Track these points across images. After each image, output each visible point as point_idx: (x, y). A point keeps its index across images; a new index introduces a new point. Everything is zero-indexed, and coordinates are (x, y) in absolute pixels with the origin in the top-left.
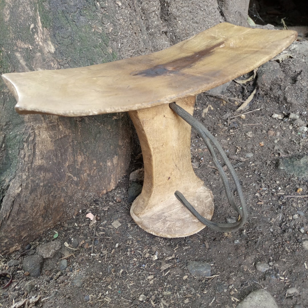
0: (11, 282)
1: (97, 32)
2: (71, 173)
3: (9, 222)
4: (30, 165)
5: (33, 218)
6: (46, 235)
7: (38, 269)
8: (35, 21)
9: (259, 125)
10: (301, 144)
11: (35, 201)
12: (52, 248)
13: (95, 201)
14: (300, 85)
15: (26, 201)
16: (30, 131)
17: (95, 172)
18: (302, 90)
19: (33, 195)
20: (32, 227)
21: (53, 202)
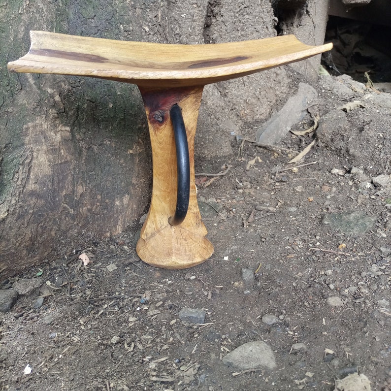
2: (67, 204)
4: (21, 189)
5: (15, 249)
6: (28, 272)
7: (9, 303)
9: (313, 180)
10: (359, 201)
11: (21, 230)
12: (31, 285)
13: (93, 243)
14: (367, 135)
15: (11, 228)
16: (28, 153)
17: (98, 208)
18: (368, 141)
19: (19, 223)
20: (13, 260)
21: (42, 234)
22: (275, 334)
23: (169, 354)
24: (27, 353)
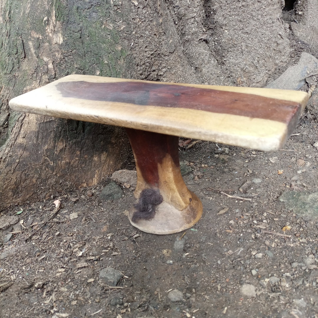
1: (108, 29)
2: (48, 157)
4: (14, 141)
5: (3, 190)
8: (49, 14)
9: (291, 152)
11: (8, 175)
12: (8, 221)
13: (70, 191)
17: (77, 162)
21: (25, 180)
23: (72, 311)
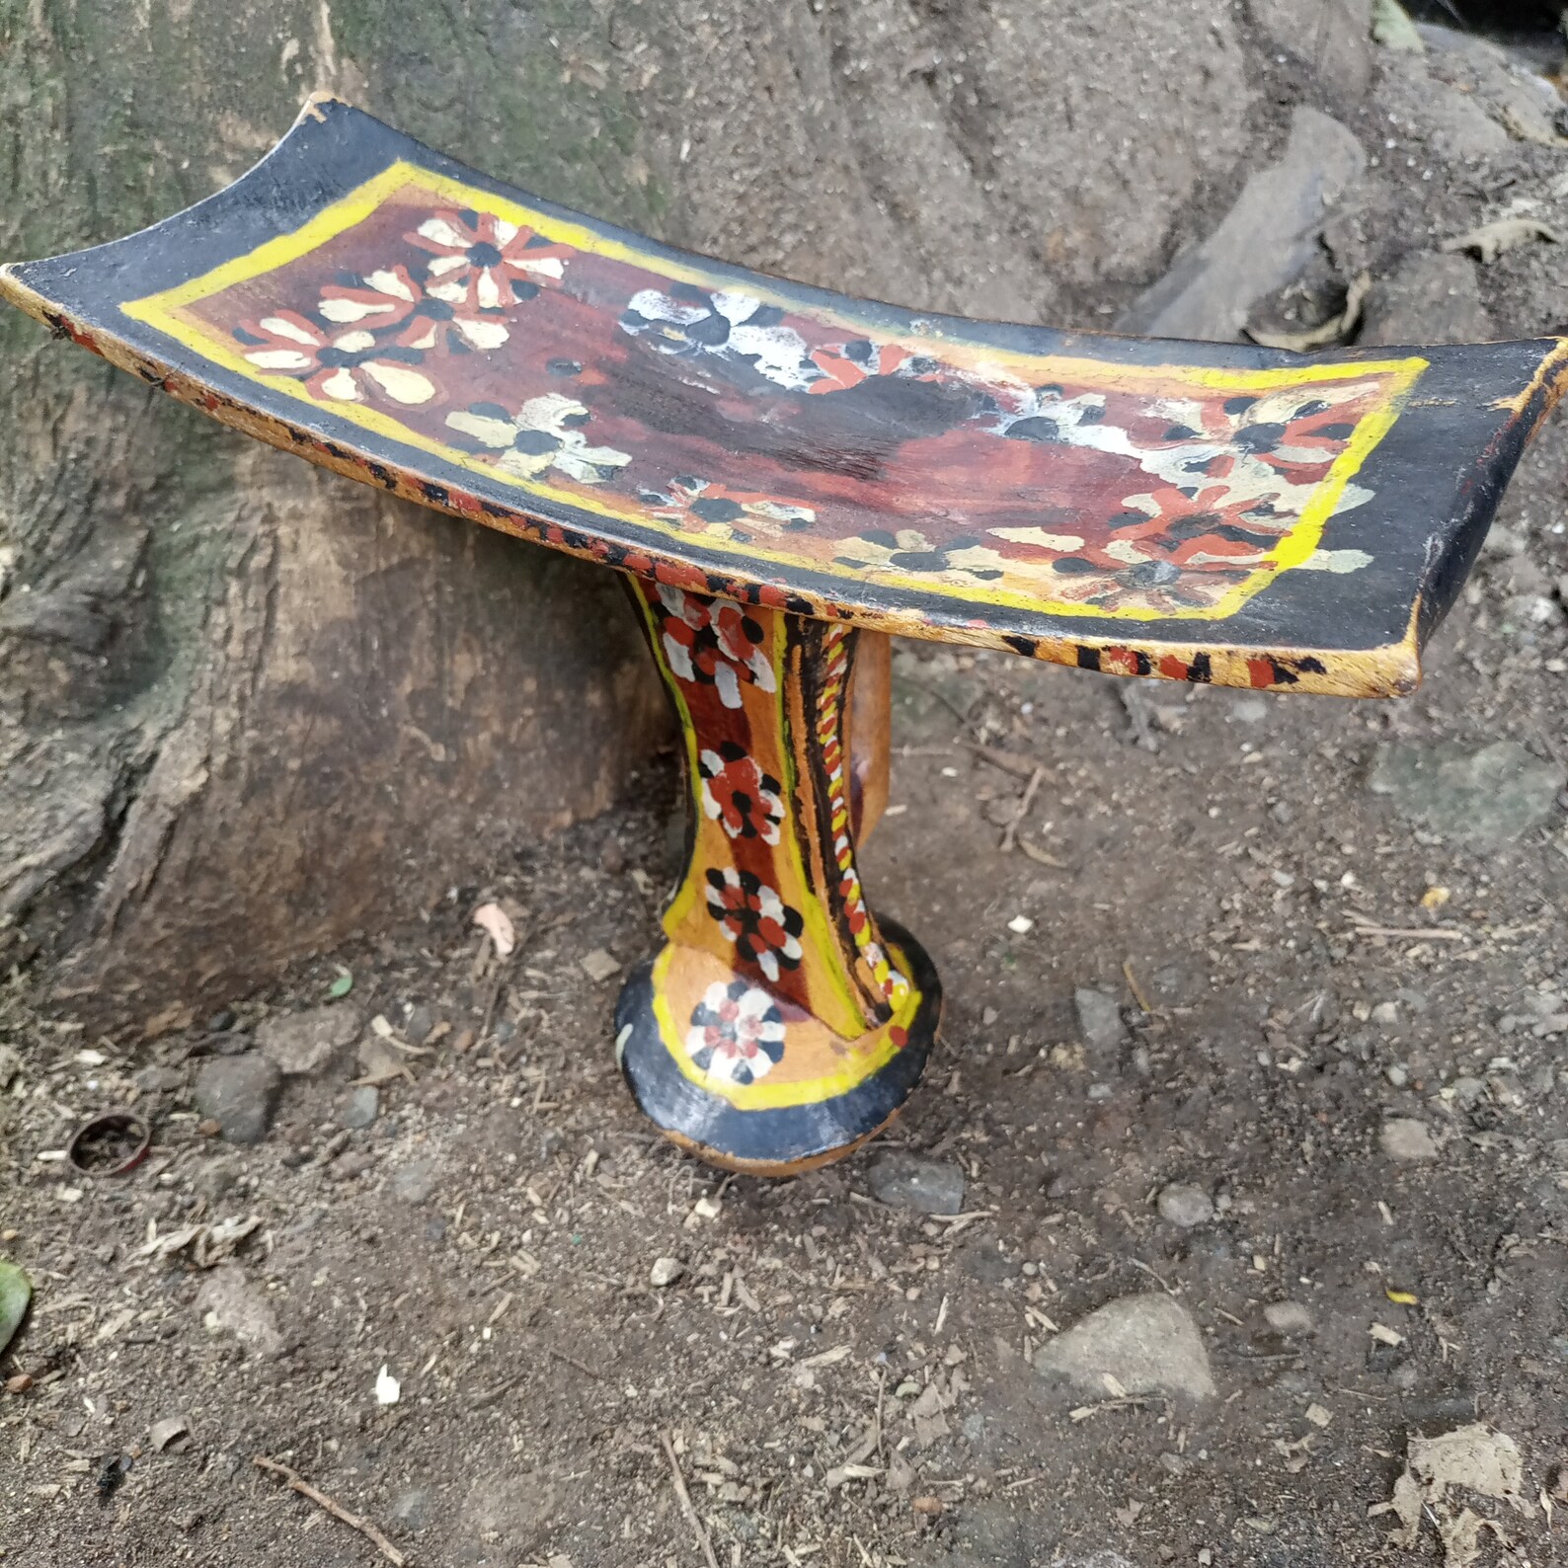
0: (146, 1156)
1: (586, 87)
2: (420, 728)
3: (147, 910)
4: (247, 676)
5: (249, 903)
6: (300, 978)
7: (257, 1111)
8: (304, 29)
11: (263, 834)
12: (323, 1036)
13: (518, 857)
15: (225, 830)
16: (256, 527)
17: (530, 728)
19: (256, 807)
20: (245, 942)
21: (339, 844)
22: (1203, 1262)
23: (853, 1334)
24: (368, 1320)
